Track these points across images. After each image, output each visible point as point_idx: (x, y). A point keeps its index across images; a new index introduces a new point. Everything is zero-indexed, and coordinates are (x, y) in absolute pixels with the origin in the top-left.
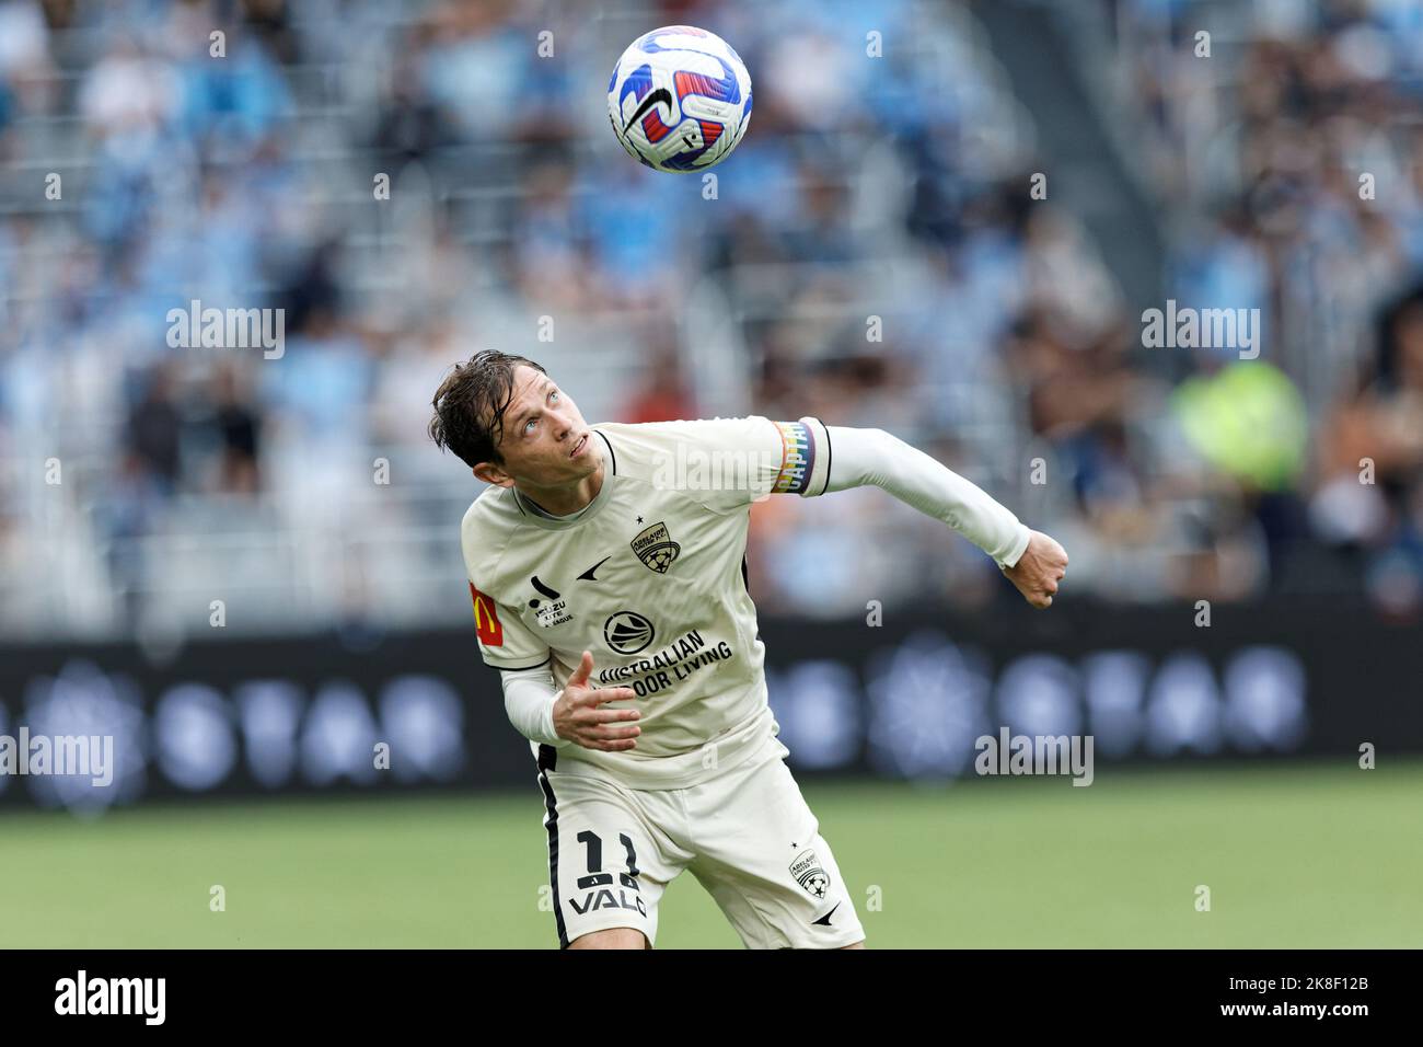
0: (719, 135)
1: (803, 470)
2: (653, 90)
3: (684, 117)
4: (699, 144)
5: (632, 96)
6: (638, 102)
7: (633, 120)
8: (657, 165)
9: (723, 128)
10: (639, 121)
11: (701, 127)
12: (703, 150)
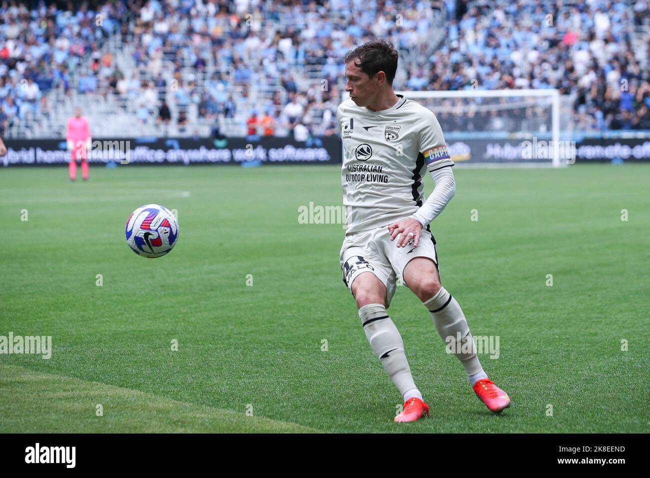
0: (168, 222)
1: (439, 156)
2: (143, 237)
3: (157, 230)
4: (168, 230)
5: (143, 246)
6: (145, 245)
7: (152, 249)
8: (170, 247)
9: (166, 219)
10: (153, 247)
11: (162, 226)
12: (171, 230)
